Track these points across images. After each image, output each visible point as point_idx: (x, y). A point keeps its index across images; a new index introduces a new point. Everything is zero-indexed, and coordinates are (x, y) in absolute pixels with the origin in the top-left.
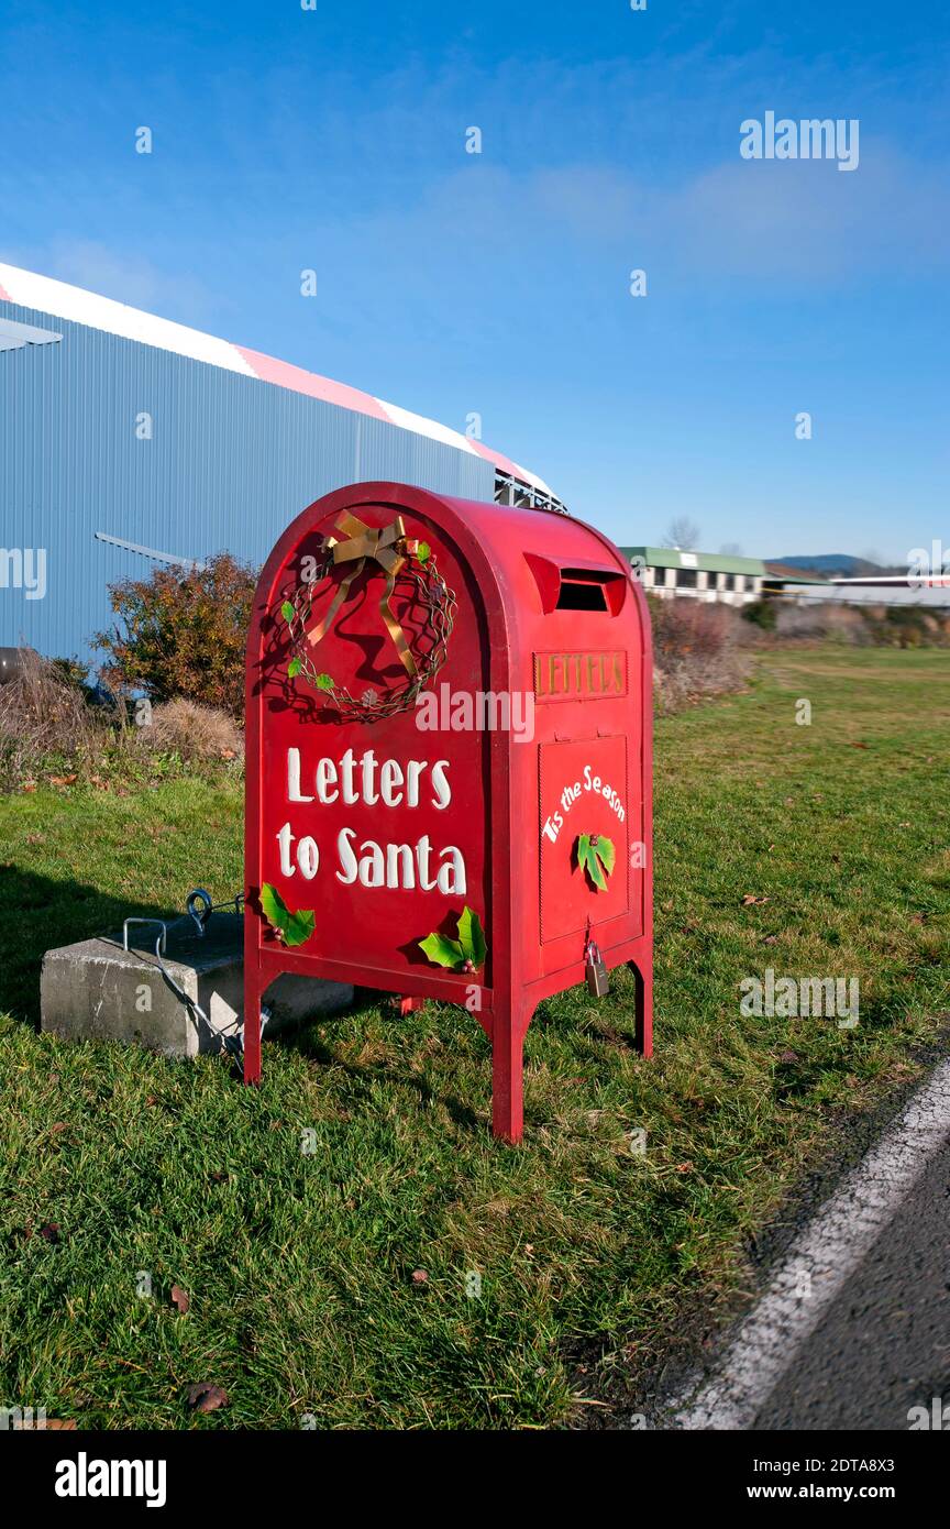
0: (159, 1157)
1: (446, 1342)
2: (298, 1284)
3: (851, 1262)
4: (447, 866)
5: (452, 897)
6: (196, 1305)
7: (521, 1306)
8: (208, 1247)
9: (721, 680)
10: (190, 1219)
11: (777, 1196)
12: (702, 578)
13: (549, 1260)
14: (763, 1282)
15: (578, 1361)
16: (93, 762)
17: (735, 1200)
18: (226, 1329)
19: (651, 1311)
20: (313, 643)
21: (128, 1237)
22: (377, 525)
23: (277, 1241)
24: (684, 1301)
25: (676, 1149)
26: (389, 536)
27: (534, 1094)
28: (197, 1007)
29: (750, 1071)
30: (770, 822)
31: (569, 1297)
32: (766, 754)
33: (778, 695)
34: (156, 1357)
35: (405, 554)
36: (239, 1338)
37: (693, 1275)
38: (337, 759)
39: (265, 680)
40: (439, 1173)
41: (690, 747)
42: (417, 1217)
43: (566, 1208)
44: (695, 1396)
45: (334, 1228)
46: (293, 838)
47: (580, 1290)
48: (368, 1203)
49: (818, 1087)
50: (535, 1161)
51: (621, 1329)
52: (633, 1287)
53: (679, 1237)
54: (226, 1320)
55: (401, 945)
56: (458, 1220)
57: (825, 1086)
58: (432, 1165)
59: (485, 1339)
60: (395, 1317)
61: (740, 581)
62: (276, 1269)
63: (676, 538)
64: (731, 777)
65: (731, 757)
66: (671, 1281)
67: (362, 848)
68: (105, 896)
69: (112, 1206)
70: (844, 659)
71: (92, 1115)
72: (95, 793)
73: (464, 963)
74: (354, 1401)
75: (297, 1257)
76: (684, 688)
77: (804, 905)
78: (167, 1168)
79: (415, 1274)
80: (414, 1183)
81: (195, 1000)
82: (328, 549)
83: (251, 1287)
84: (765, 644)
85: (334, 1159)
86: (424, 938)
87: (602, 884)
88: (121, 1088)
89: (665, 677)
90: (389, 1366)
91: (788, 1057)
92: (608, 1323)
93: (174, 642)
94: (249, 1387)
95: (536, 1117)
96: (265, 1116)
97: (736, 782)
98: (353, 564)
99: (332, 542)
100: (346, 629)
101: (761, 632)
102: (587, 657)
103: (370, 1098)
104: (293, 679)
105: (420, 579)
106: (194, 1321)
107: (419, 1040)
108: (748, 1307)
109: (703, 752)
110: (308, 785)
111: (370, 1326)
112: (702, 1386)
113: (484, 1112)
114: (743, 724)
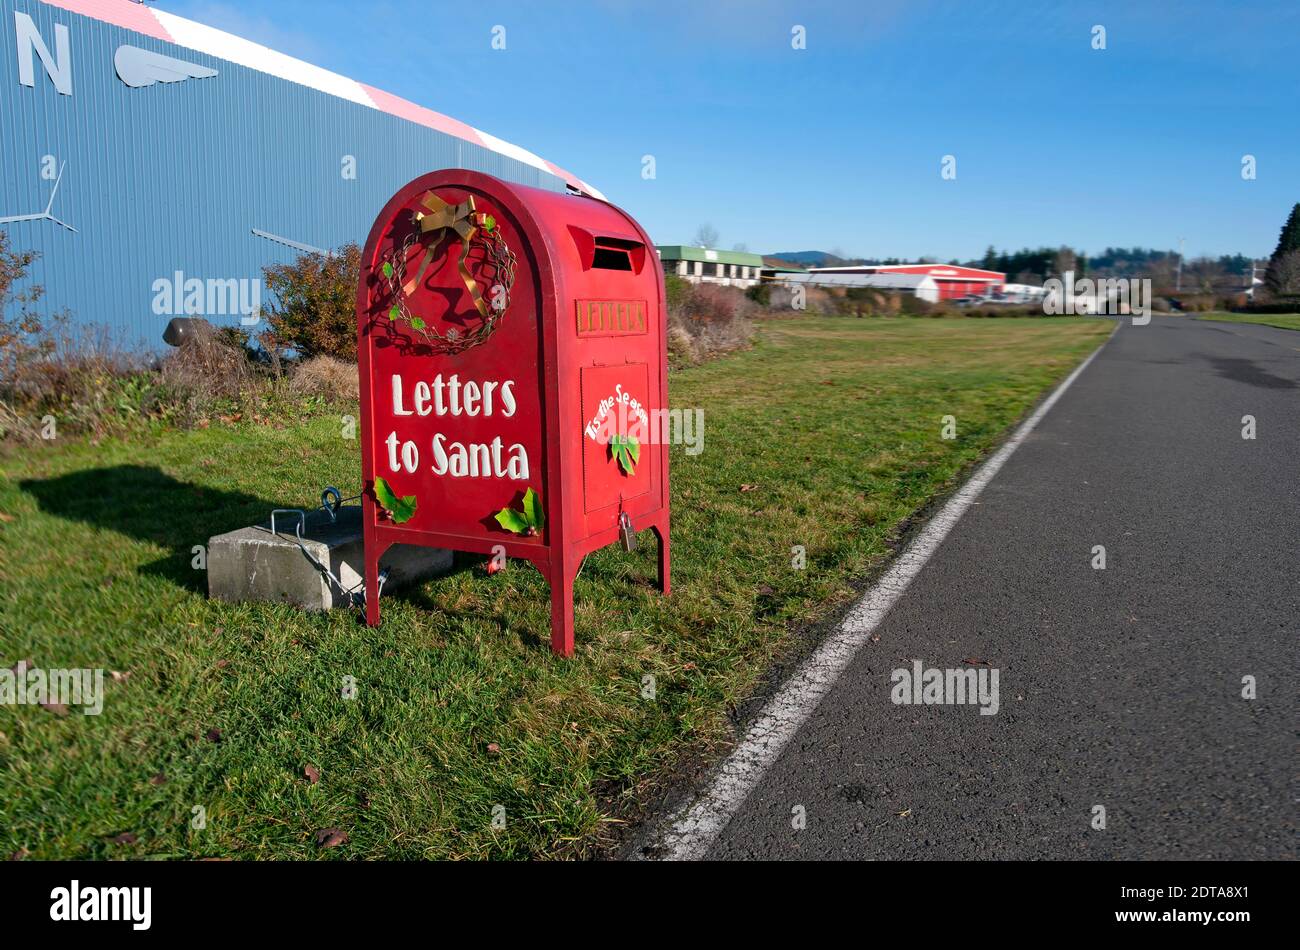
0: (298, 679)
1: (511, 790)
2: (401, 760)
3: (802, 717)
4: (514, 459)
5: (519, 482)
6: (325, 778)
7: (566, 763)
8: (334, 739)
9: (732, 341)
10: (321, 720)
11: (753, 680)
12: (720, 269)
13: (589, 732)
14: (741, 735)
15: (606, 795)
16: (254, 404)
17: (722, 684)
18: (346, 792)
19: (659, 759)
20: (408, 294)
21: (273, 734)
22: (454, 203)
23: (387, 731)
24: (683, 751)
25: (684, 654)
26: (463, 211)
27: (584, 623)
28: (329, 572)
29: (738, 600)
30: (763, 436)
31: (602, 755)
32: (764, 391)
33: (773, 351)
34: (294, 814)
35: (476, 225)
36: (357, 797)
37: (690, 734)
38: (430, 382)
39: (373, 324)
40: (511, 679)
41: (710, 387)
42: (493, 709)
43: (603, 697)
44: (687, 811)
45: (431, 720)
46: (398, 442)
47: (610, 749)
48: (457, 702)
49: (785, 609)
50: (582, 667)
51: (637, 773)
52: (647, 745)
53: (682, 711)
54: (348, 786)
55: (481, 518)
56: (523, 709)
57: (789, 608)
58: (506, 674)
59: (539, 786)
60: (474, 776)
61: (746, 271)
62: (386, 750)
63: (702, 239)
64: (737, 407)
65: (739, 393)
66: (675, 739)
67: (451, 448)
68: (263, 501)
69: (262, 715)
70: (817, 325)
71: (248, 654)
72: (257, 428)
73: (528, 529)
74: (442, 833)
75: (402, 740)
76: (707, 347)
77: (783, 490)
78: (305, 687)
79: (490, 747)
80: (492, 687)
81: (328, 568)
82: (417, 222)
83: (367, 762)
84: (763, 316)
85: (433, 674)
86: (499, 512)
87: (630, 470)
88: (270, 634)
89: (693, 339)
90: (469, 808)
91: (765, 590)
92: (628, 770)
93: (317, 313)
94: (364, 829)
95: (583, 638)
96: (382, 648)
97: (741, 410)
98: (436, 233)
99: (420, 216)
100: (433, 283)
101: (760, 306)
102: (617, 305)
103: (462, 631)
104: (393, 321)
105: (489, 244)
106: (323, 788)
107: (501, 590)
108: (729, 751)
109: (719, 390)
110: (408, 402)
111: (455, 783)
112: (693, 804)
113: (546, 636)
114: (748, 371)
